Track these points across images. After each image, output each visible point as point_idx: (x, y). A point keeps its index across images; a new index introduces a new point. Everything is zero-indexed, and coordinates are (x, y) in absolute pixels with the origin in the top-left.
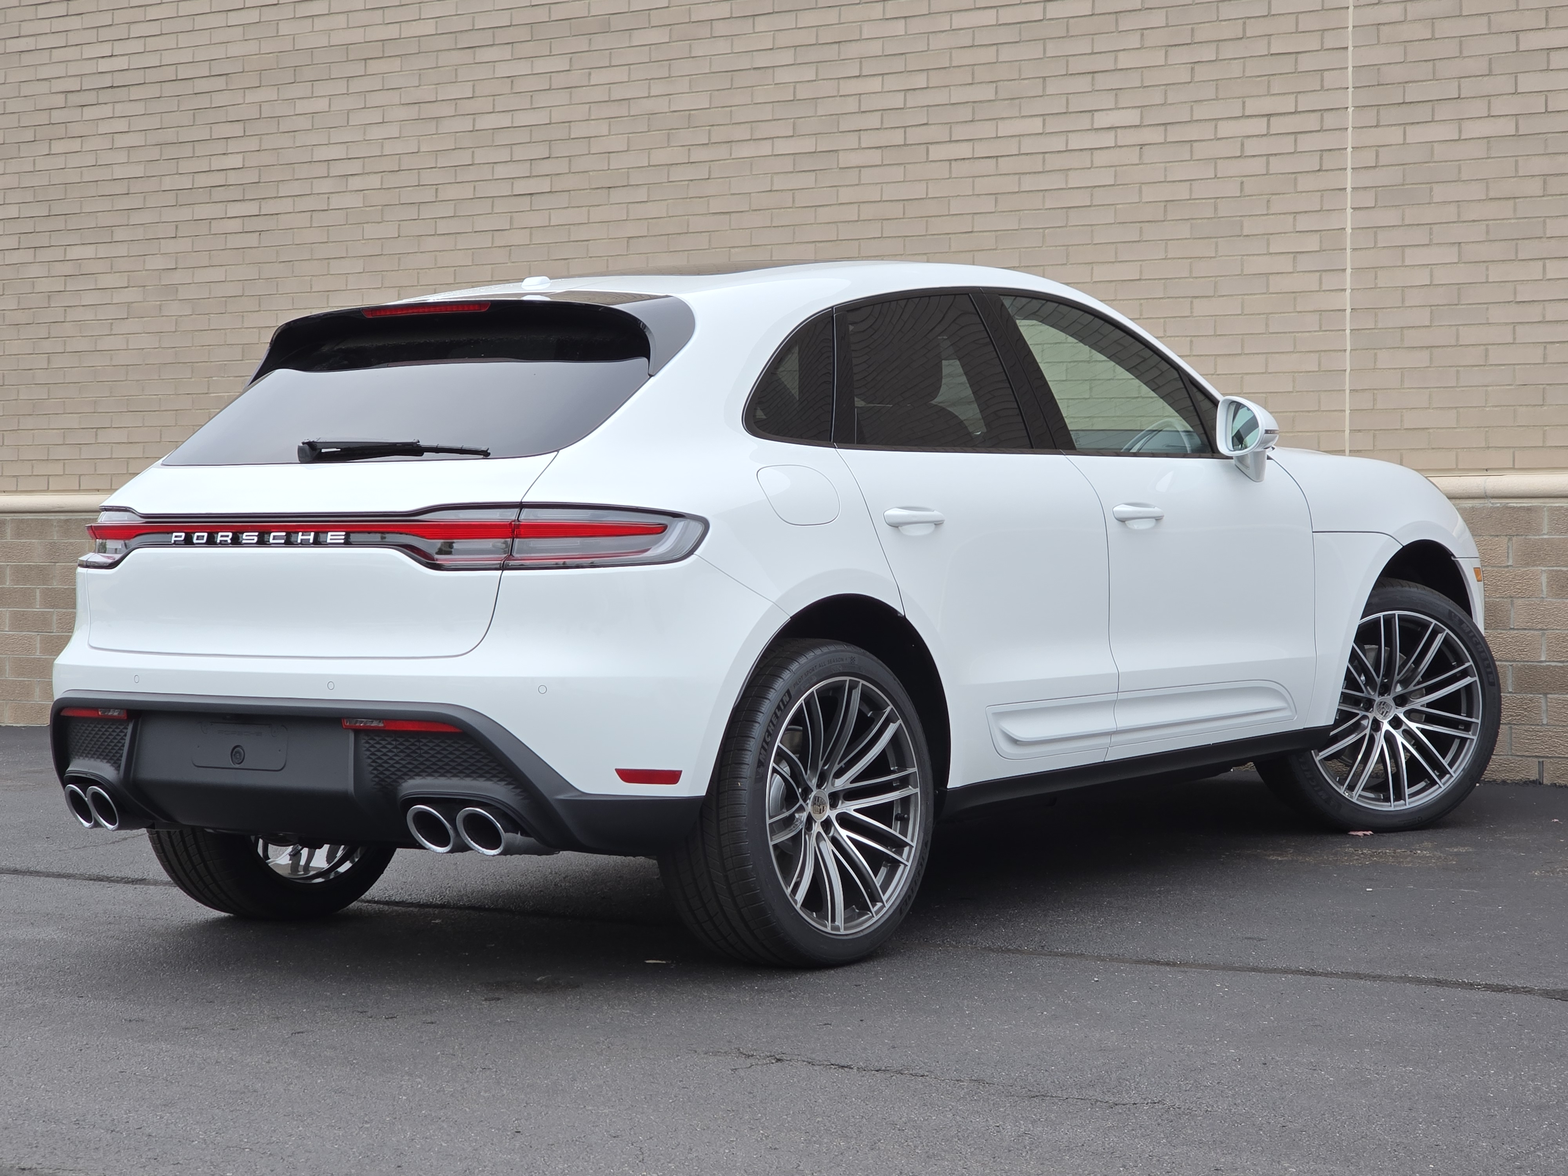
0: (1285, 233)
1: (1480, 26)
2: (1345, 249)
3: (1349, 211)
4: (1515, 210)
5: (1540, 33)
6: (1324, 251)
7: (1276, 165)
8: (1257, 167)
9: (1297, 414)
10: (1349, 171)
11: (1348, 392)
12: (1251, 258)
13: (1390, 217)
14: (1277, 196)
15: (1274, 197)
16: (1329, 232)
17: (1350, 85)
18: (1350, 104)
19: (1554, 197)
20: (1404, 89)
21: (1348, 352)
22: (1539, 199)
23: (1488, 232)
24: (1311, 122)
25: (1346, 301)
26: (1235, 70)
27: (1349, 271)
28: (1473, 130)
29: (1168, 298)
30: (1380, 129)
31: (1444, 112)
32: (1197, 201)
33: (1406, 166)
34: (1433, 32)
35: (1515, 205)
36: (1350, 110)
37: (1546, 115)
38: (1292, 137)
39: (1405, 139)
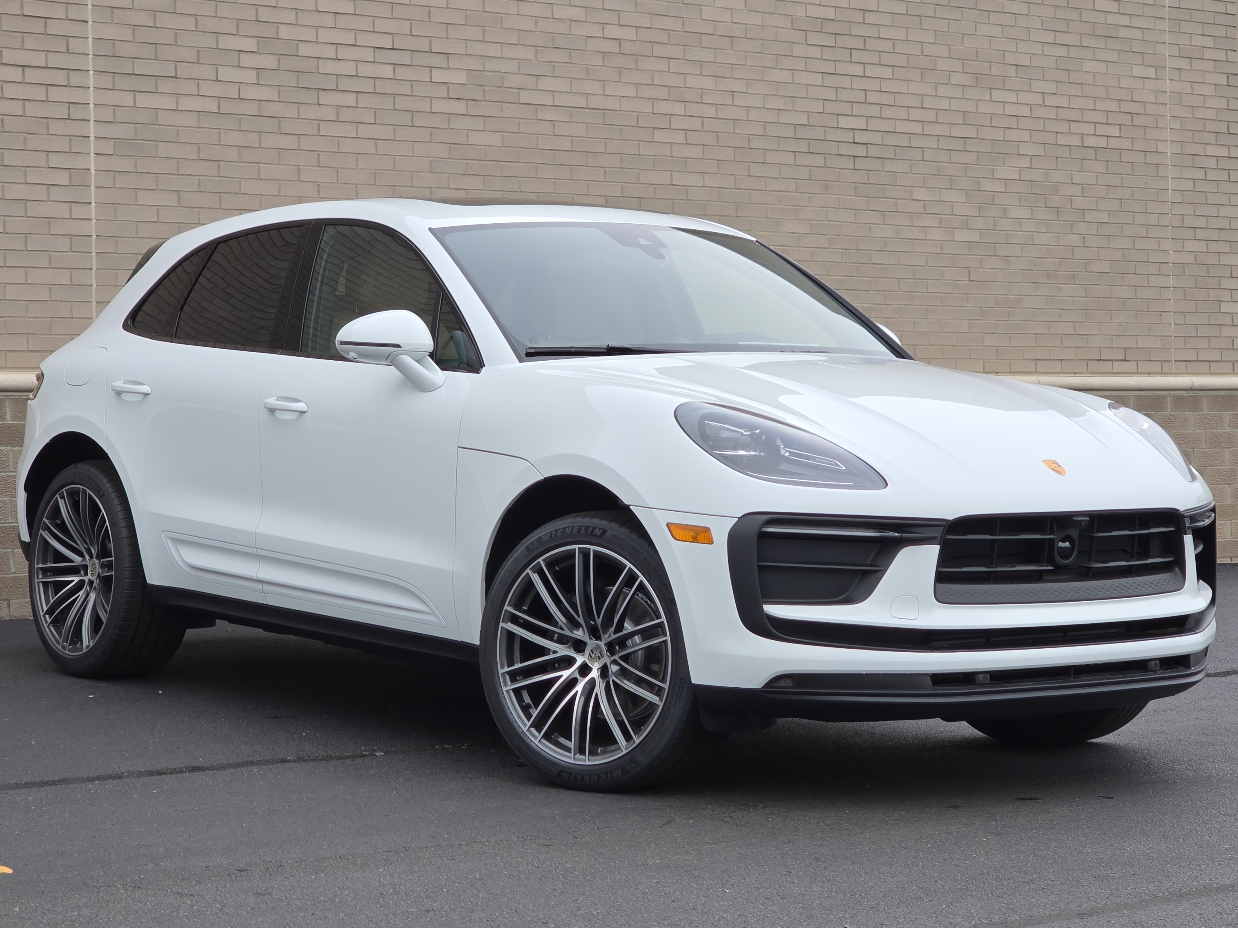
0: (39, 167)
1: (189, 24)
2: (90, 186)
3: (93, 155)
4: (219, 170)
5: (233, 37)
6: (72, 186)
7: (32, 109)
8: (15, 108)
9: (53, 320)
10: (92, 123)
11: (94, 303)
12: (10, 185)
13: (125, 165)
14: (32, 136)
15: (29, 135)
16: (76, 171)
17: (91, 52)
18: (91, 68)
19: (246, 164)
20: (133, 64)
21: (94, 271)
22: (235, 164)
23: (199, 185)
24: (60, 78)
25: (92, 228)
27: (93, 204)
28: (187, 104)
30: (115, 92)
31: (165, 85)
33: (137, 125)
34: (155, 22)
35: (219, 166)
36: (91, 73)
37: (239, 100)
38: (44, 87)
39: (135, 103)
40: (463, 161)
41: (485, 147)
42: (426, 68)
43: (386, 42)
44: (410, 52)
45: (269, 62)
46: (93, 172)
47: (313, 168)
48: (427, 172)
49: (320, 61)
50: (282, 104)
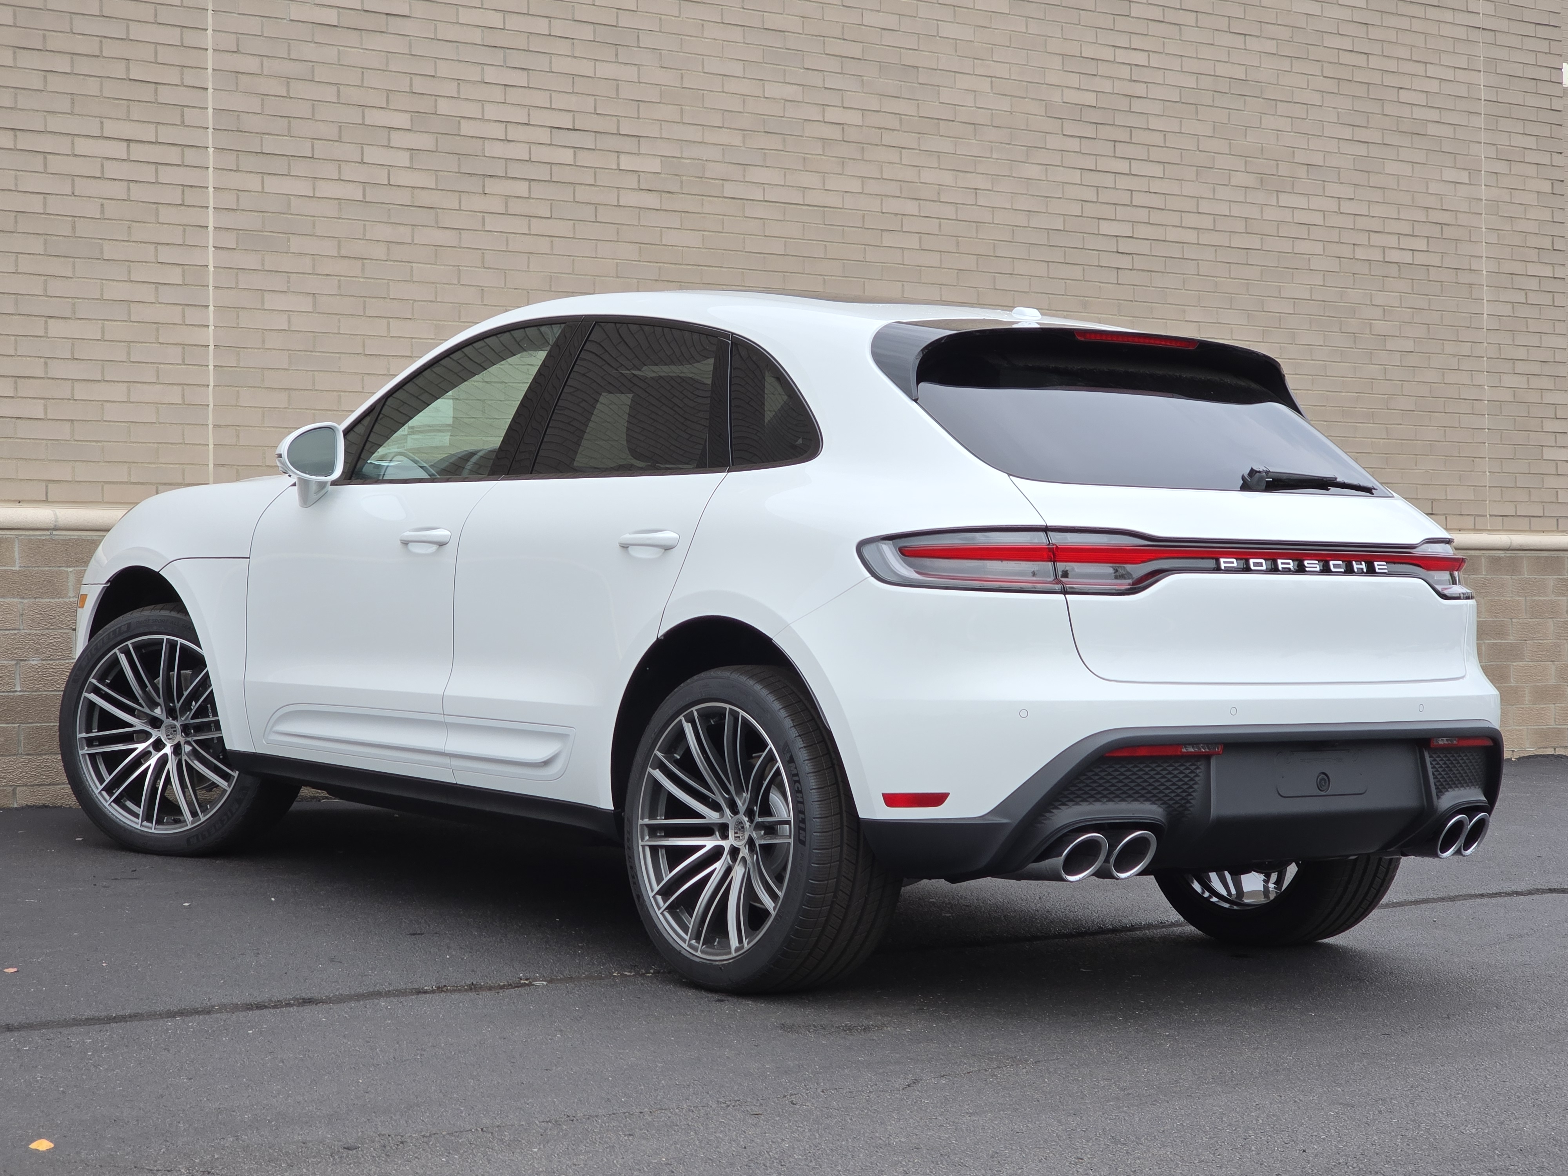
0: (146, 262)
1: (329, 94)
2: (208, 286)
3: (211, 249)
4: (363, 269)
5: (382, 111)
6: (186, 285)
7: (137, 193)
8: (117, 190)
9: (160, 446)
10: (211, 210)
11: (211, 427)
12: (111, 283)
13: (250, 261)
14: (138, 224)
15: (134, 224)
16: (191, 267)
17: (211, 126)
18: (210, 145)
19: (396, 263)
20: (262, 140)
21: (211, 388)
22: (383, 262)
23: (339, 287)
24: (173, 156)
25: (209, 336)
26: (92, 87)
27: (211, 308)
28: (326, 189)
29: (19, 314)
30: (239, 174)
31: (300, 168)
32: (52, 217)
33: (265, 214)
34: (288, 91)
35: (363, 265)
36: (211, 150)
37: (388, 187)
38: (154, 166)
39: (263, 187)
40: (656, 265)
41: (681, 248)
42: (613, 154)
43: (566, 121)
44: (593, 134)
45: (424, 141)
46: (211, 268)
47: (477, 269)
48: (613, 277)
49: (486, 141)
50: (440, 192)
